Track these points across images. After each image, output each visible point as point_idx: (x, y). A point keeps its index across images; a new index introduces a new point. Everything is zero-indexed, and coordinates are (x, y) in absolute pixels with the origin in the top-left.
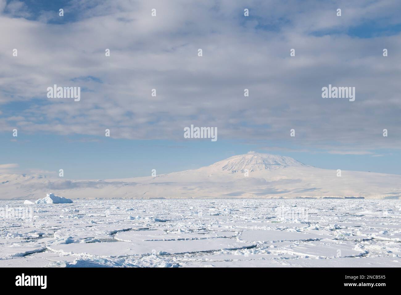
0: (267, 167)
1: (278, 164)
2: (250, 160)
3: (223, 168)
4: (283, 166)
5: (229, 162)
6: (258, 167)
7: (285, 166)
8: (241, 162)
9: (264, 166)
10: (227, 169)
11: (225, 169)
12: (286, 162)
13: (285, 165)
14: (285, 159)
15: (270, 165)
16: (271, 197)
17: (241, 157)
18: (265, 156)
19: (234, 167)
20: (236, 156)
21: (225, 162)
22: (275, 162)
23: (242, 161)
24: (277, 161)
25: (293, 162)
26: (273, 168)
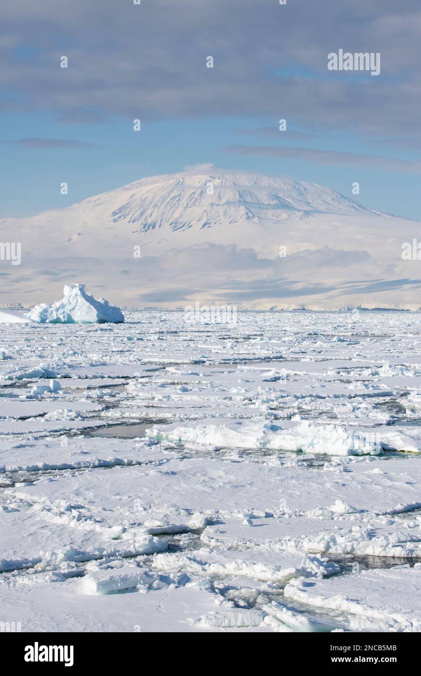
0: (250, 215)
1: (287, 207)
2: (199, 192)
3: (114, 214)
4: (299, 210)
5: (133, 195)
6: (225, 212)
7: (307, 213)
8: (172, 196)
9: (242, 210)
10: (128, 218)
11: (120, 217)
12: (310, 201)
13: (307, 208)
14: (305, 189)
15: (261, 206)
16: (269, 306)
17: (172, 181)
18: (245, 180)
19: (148, 213)
20: (155, 178)
21: (120, 197)
22: (277, 197)
23: (175, 193)
24: (280, 195)
25: (329, 200)
26: (270, 216)
